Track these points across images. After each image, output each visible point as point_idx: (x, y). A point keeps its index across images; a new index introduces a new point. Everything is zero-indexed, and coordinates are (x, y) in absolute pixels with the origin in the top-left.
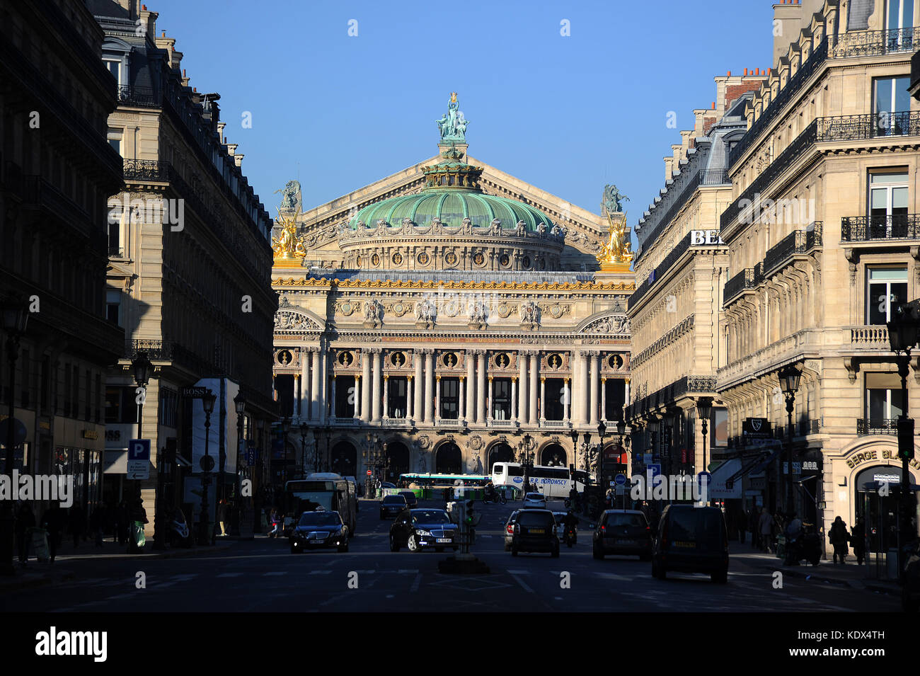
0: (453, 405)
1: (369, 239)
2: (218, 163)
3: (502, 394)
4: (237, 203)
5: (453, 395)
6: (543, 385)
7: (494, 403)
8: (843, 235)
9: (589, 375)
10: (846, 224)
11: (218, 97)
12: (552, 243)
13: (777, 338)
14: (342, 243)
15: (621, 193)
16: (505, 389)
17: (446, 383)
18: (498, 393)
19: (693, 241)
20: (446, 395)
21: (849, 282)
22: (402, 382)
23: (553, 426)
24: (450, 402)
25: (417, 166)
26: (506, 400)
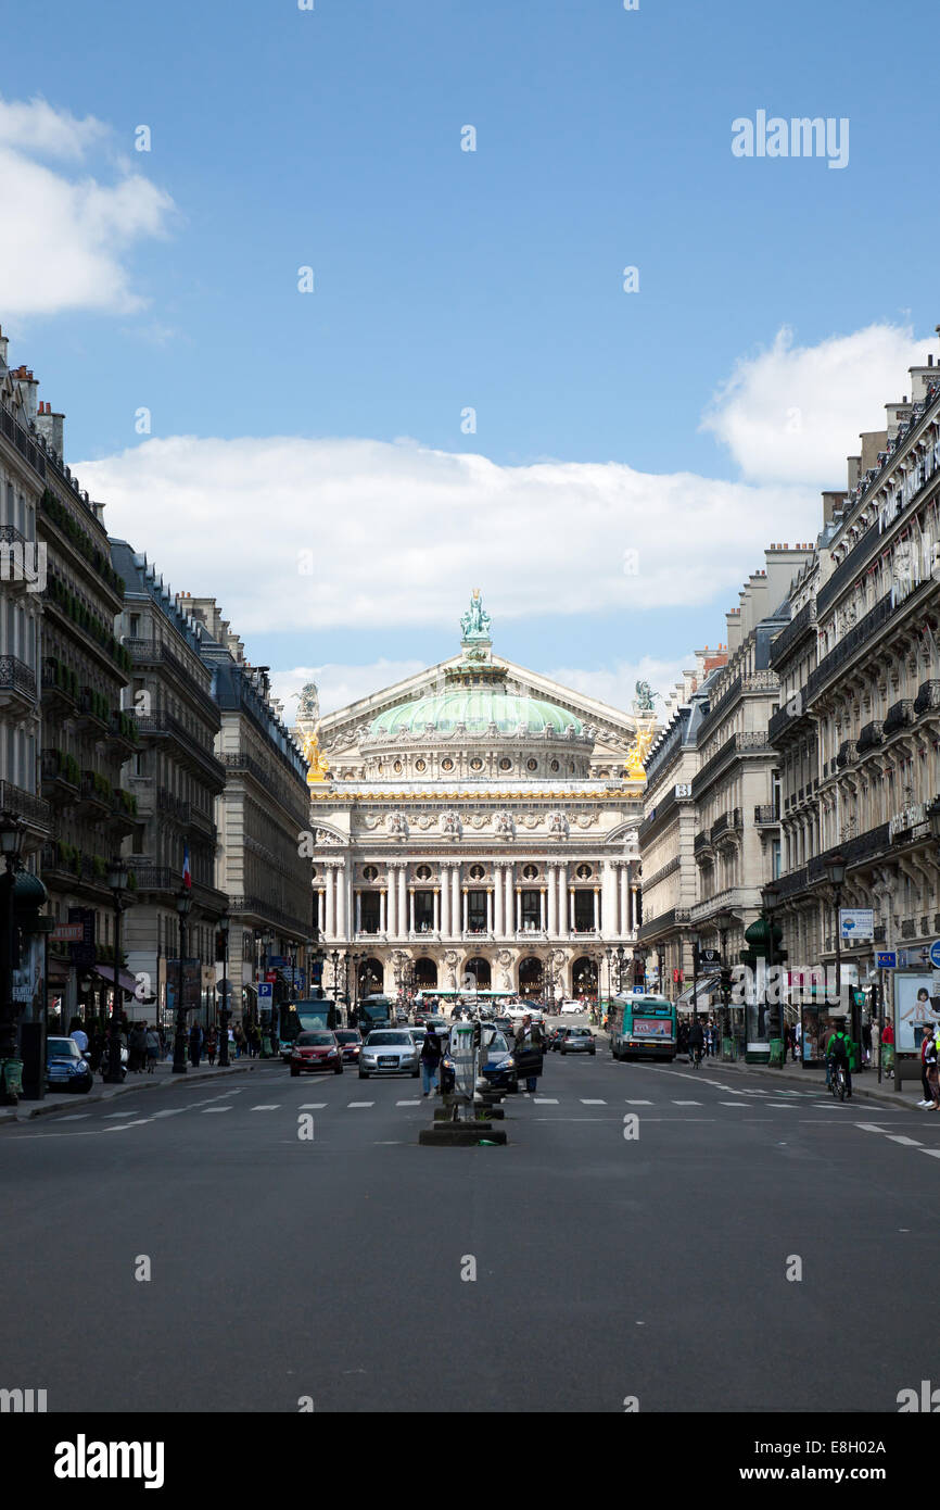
0: (481, 919)
1: (390, 746)
2: (273, 733)
3: (530, 908)
4: (275, 748)
5: (481, 908)
6: (572, 897)
7: (523, 915)
8: (756, 817)
9: (619, 885)
10: (757, 810)
11: (267, 669)
12: (581, 745)
13: (724, 889)
14: (362, 750)
15: (653, 691)
16: (534, 900)
17: (474, 896)
18: (527, 905)
19: (678, 794)
20: (474, 908)
21: (761, 853)
22: (428, 896)
23: (584, 938)
24: (478, 915)
25: (439, 666)
26: (534, 912)
